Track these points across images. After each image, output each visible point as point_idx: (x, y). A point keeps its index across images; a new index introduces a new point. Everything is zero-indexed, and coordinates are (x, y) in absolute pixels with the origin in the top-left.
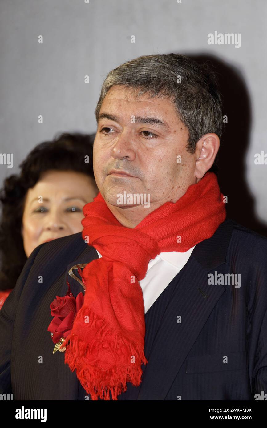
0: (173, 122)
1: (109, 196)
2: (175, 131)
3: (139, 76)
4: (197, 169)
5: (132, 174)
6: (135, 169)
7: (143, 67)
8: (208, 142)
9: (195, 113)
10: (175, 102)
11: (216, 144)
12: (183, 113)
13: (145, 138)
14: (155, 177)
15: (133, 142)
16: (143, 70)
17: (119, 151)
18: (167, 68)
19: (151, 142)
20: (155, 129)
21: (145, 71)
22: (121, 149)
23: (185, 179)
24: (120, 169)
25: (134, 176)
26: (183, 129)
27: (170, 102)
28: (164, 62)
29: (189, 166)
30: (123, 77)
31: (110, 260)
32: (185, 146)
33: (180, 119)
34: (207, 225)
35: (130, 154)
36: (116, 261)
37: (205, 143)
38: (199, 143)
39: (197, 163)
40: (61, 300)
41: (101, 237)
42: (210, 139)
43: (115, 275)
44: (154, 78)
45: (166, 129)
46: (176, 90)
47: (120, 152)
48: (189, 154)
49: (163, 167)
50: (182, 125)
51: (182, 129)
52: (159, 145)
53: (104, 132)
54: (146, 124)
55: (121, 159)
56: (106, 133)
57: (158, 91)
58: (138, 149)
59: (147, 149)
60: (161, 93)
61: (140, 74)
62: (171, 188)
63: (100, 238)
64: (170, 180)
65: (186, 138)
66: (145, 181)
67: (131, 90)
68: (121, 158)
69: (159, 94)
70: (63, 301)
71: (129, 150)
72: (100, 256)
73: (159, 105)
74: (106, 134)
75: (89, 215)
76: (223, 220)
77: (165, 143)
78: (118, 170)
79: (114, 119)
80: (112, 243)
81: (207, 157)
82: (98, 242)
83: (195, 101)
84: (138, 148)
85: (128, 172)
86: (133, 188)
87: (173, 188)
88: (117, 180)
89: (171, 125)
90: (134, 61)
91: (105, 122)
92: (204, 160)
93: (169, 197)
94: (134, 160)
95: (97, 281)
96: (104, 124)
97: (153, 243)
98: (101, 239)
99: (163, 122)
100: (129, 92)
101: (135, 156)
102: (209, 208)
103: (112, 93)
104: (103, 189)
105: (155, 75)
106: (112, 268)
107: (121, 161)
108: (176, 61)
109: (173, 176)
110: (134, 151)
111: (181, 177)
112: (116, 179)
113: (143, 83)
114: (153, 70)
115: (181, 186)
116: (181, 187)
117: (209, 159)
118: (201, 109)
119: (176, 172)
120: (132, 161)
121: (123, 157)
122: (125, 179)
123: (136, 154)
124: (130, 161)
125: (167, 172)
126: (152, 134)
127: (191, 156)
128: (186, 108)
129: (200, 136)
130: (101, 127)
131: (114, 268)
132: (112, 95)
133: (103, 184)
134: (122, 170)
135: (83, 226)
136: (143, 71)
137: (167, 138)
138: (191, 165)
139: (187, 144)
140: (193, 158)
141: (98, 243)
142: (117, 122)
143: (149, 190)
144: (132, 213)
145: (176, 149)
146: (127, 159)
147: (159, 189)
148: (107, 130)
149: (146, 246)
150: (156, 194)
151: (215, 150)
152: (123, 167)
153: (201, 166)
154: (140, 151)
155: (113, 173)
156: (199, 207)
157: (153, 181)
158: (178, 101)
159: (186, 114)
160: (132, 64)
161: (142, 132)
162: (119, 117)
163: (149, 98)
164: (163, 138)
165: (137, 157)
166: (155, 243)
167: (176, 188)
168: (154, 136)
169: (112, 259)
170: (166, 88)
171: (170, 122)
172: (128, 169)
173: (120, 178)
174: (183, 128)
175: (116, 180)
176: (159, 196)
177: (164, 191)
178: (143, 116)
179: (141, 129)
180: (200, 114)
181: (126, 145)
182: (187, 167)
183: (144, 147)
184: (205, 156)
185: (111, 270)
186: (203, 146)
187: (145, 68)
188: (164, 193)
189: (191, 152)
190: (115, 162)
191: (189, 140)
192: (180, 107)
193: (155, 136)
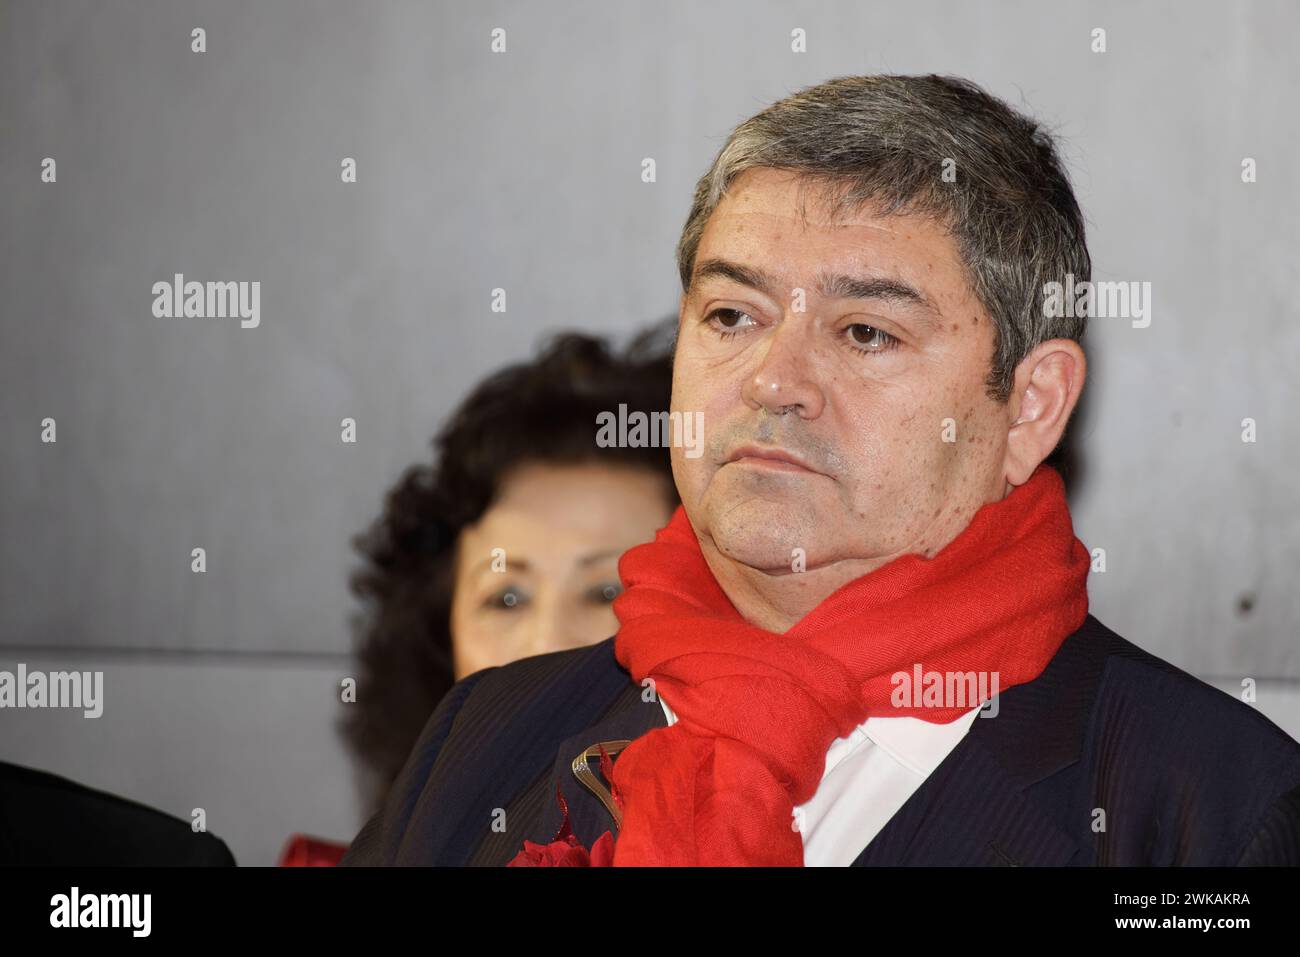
0: (950, 296)
1: (730, 530)
2: (955, 327)
3: (847, 141)
4: (1011, 455)
5: (812, 463)
6: (822, 445)
7: (856, 115)
8: (1047, 367)
9: (1019, 269)
10: (957, 230)
11: (1073, 373)
12: (983, 268)
13: (860, 351)
14: (887, 474)
15: (814, 358)
16: (857, 123)
17: (774, 386)
18: (931, 120)
19: (879, 362)
20: (894, 317)
21: (861, 125)
22: (781, 377)
23: (977, 483)
24: (772, 442)
25: (816, 467)
26: (980, 320)
27: (943, 230)
28: (919, 101)
29: (991, 443)
30: (792, 142)
31: (705, 731)
32: (983, 378)
33: (974, 289)
34: (1026, 637)
35: (807, 397)
36: (725, 736)
37: (1038, 372)
38: (1022, 371)
39: (1014, 434)
40: (541, 856)
41: (679, 658)
42: (1055, 359)
43: (719, 782)
44: (894, 149)
45: (930, 319)
46: (965, 193)
47: (780, 389)
48: (993, 405)
49: (913, 443)
50: (977, 309)
51: (976, 319)
52: (905, 371)
53: (717, 323)
54: (864, 300)
55: (777, 414)
56: (727, 329)
57: (908, 193)
58: (832, 383)
59: (865, 384)
60: (915, 200)
61: (849, 137)
62: (933, 513)
63: (674, 660)
64: (932, 486)
65: (988, 350)
66: (852, 489)
67: (819, 185)
68: (776, 411)
69: (911, 204)
70: (548, 858)
71: (805, 383)
72: (671, 719)
73: (909, 237)
74: (723, 330)
75: (639, 583)
76: (1079, 626)
77: (922, 365)
78: (765, 448)
79: (755, 282)
80: (715, 679)
81: (1042, 417)
82: (667, 673)
83: (1020, 231)
84: (835, 379)
85: (798, 454)
86: (814, 510)
87: (938, 512)
88: (764, 480)
89: (945, 307)
90: (819, 94)
91: (718, 290)
92: (1031, 424)
93: (922, 542)
94: (818, 416)
95: (660, 795)
96: (718, 297)
97: (849, 686)
98: (677, 661)
99: (923, 296)
100: (813, 194)
101: (824, 405)
102: (1035, 582)
103: (748, 192)
104: (707, 509)
105: (898, 142)
106: (711, 759)
107: (774, 418)
108: (954, 98)
109: (942, 475)
110: (821, 387)
111: (965, 480)
112: (760, 477)
113: (857, 166)
114: (890, 125)
115: (962, 506)
116: (964, 509)
117: (1048, 422)
118: (1038, 257)
119: (950, 460)
120: (813, 419)
121: (785, 407)
122: (789, 475)
123: (824, 396)
124: (805, 418)
125: (925, 461)
126: (885, 335)
127: (998, 411)
128: (991, 252)
129: (1027, 345)
130: (707, 305)
131: (716, 760)
132: (747, 199)
133: (703, 494)
134: (779, 447)
135: (618, 618)
136: (856, 127)
137: (930, 349)
138: (997, 441)
139: (990, 370)
140: (1001, 417)
141: (666, 676)
142: (766, 291)
143: (862, 516)
144: (798, 590)
145: (957, 385)
146: (797, 414)
147: (895, 514)
148: (728, 316)
149: (826, 695)
150: (884, 532)
151: (1067, 394)
152: (783, 436)
153: (1025, 443)
154: (839, 389)
155: (750, 454)
156: (1004, 579)
157: (879, 487)
158: (970, 228)
159: (992, 270)
160: (812, 101)
161: (848, 328)
162: (774, 278)
163: (880, 215)
164: (917, 350)
165: (829, 409)
166: (856, 684)
167: (947, 512)
168: (889, 343)
169: (713, 730)
170: (933, 185)
171: (942, 295)
172: (802, 443)
173: (774, 471)
174: (981, 318)
175: (759, 480)
176: (893, 538)
177: (910, 520)
178: (857, 274)
179: (845, 316)
180: (1034, 273)
181: (797, 368)
182: (986, 445)
183: (853, 377)
184: (1034, 413)
185: (707, 766)
186: (1031, 383)
187: (862, 117)
188: (911, 529)
189: (998, 399)
190: (756, 419)
191: (996, 357)
192: (974, 248)
193: (893, 341)
